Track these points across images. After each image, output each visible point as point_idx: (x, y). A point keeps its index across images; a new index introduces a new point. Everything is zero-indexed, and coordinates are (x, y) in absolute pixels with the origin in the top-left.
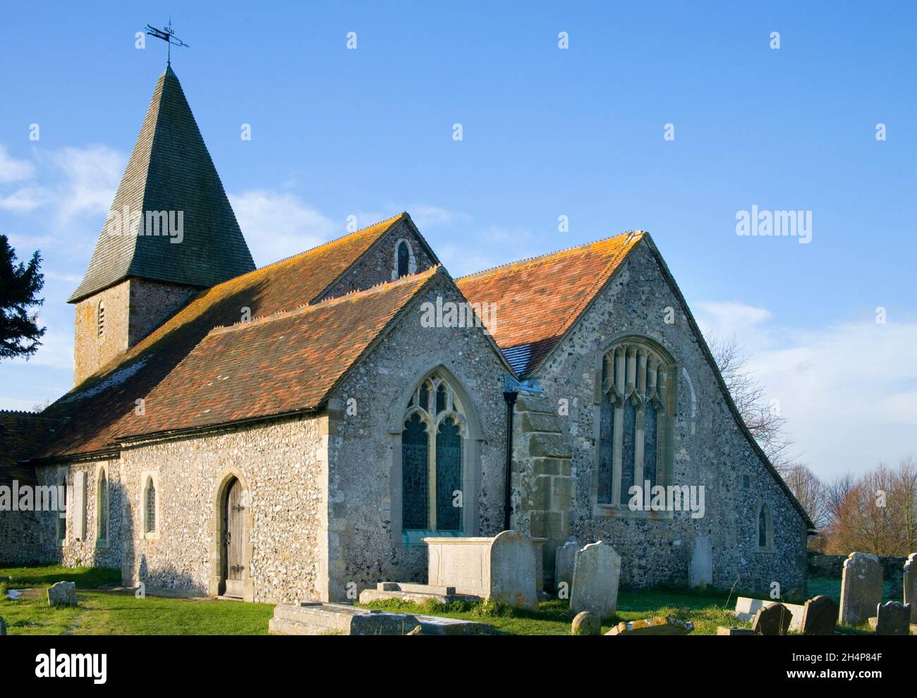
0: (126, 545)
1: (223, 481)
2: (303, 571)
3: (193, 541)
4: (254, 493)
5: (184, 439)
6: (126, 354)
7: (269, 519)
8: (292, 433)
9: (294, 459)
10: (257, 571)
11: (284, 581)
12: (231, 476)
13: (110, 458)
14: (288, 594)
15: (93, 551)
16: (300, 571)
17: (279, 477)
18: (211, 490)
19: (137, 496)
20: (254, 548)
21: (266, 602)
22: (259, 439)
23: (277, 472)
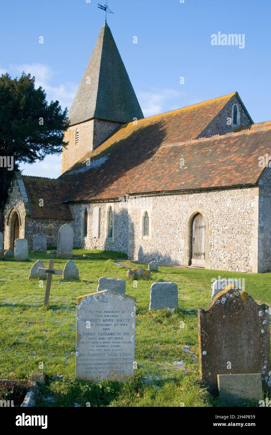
0: (130, 242)
1: (192, 215)
2: (242, 256)
3: (172, 241)
4: (212, 220)
5: (168, 195)
6: (92, 153)
7: (220, 232)
8: (236, 194)
9: (237, 206)
10: (213, 256)
11: (229, 260)
12: (197, 212)
13: (114, 202)
14: (231, 267)
15: (104, 243)
16: (240, 256)
17: (227, 214)
18: (184, 218)
19: (138, 220)
20: (211, 245)
21: (218, 270)
22: (214, 196)
23: (225, 212)
